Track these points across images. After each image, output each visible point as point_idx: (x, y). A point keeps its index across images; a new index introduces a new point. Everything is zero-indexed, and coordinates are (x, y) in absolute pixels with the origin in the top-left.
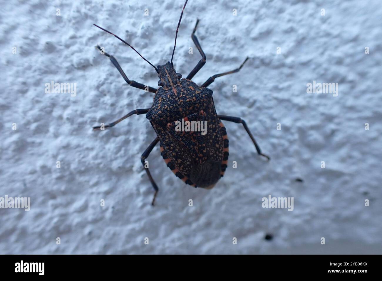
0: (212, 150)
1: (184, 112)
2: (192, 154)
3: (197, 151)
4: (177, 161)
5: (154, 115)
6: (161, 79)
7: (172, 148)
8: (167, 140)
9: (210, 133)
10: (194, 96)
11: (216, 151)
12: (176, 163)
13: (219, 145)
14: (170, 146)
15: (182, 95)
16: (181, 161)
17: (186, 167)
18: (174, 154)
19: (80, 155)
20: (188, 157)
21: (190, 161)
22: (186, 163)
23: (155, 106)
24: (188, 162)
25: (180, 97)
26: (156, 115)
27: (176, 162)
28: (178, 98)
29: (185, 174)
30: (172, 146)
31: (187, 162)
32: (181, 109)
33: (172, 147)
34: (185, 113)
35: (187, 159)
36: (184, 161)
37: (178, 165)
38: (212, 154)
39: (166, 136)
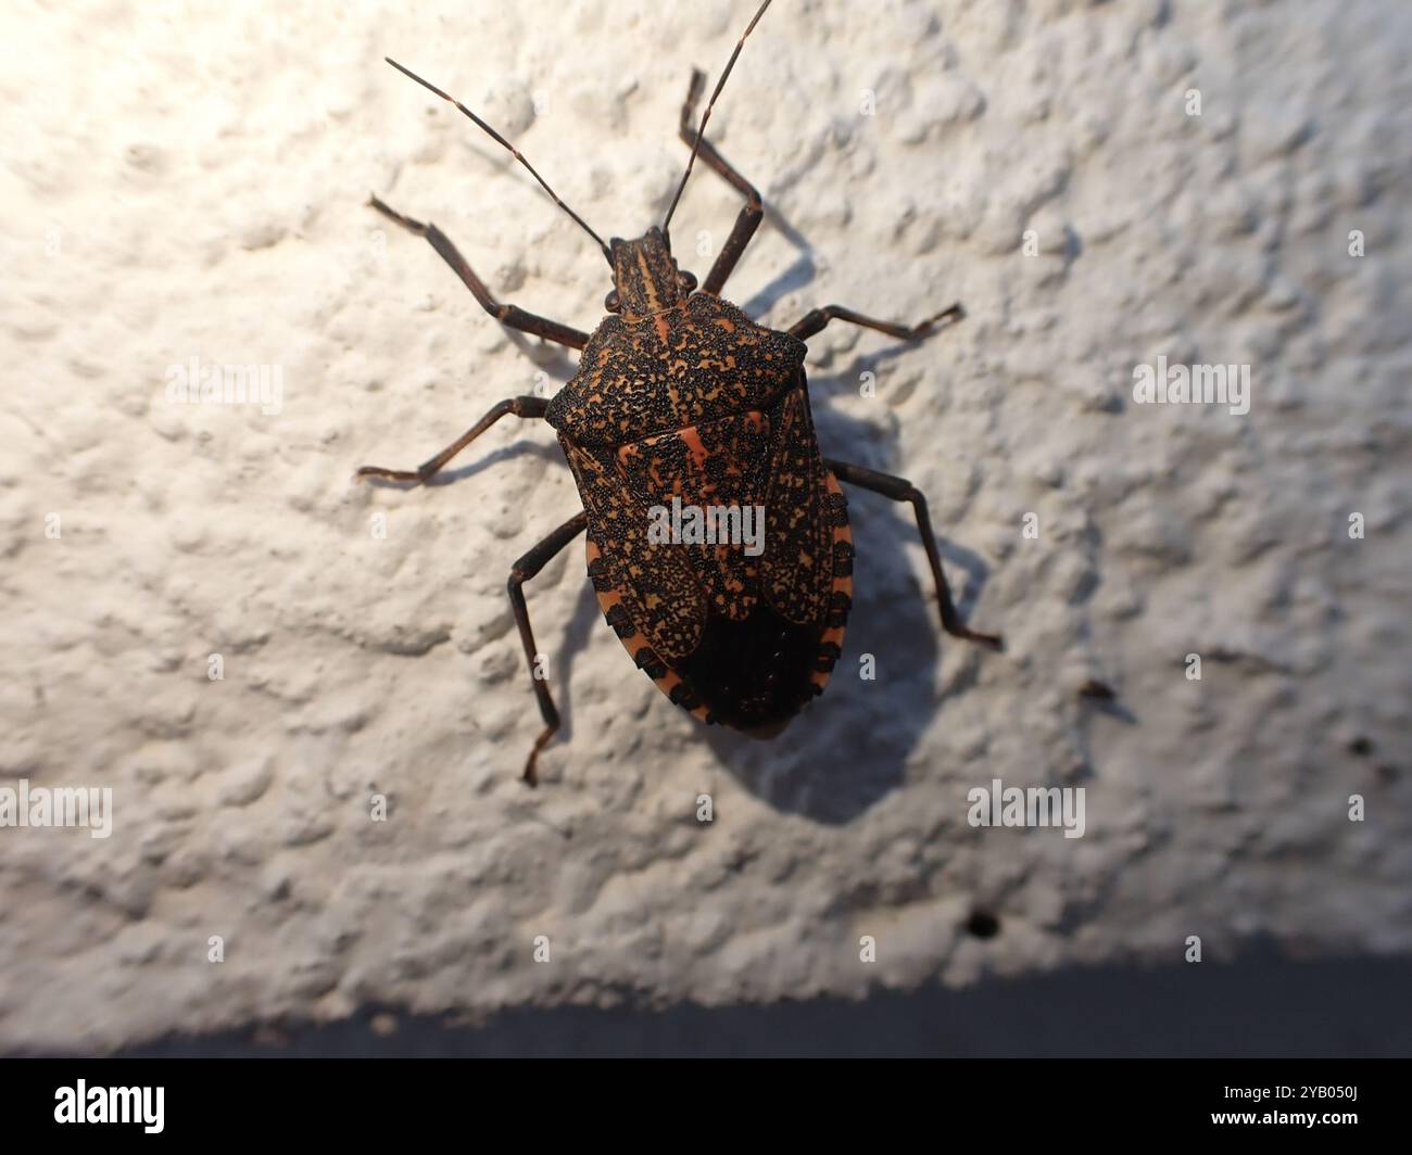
0: (783, 572)
1: (684, 407)
2: (704, 577)
3: (723, 567)
4: (644, 602)
5: (574, 409)
6: (620, 284)
7: (628, 547)
8: (613, 515)
9: (779, 507)
10: (730, 353)
11: (799, 579)
12: (640, 609)
13: (813, 558)
14: (623, 539)
15: (683, 346)
16: (658, 600)
17: (675, 629)
18: (634, 570)
19: (250, 577)
20: (686, 586)
21: (694, 604)
22: (676, 610)
23: (581, 380)
24: (686, 610)
25: (678, 352)
26: (581, 411)
27: (641, 605)
28: (669, 353)
29: (669, 659)
30: (628, 540)
31: (680, 607)
32: (672, 394)
33: (632, 542)
34: (690, 412)
35: (683, 597)
36: (670, 603)
37: (648, 619)
38: (783, 587)
39: (612, 499)
